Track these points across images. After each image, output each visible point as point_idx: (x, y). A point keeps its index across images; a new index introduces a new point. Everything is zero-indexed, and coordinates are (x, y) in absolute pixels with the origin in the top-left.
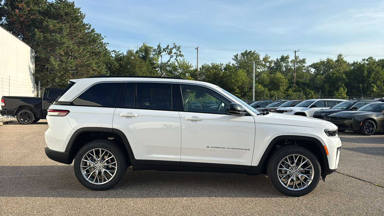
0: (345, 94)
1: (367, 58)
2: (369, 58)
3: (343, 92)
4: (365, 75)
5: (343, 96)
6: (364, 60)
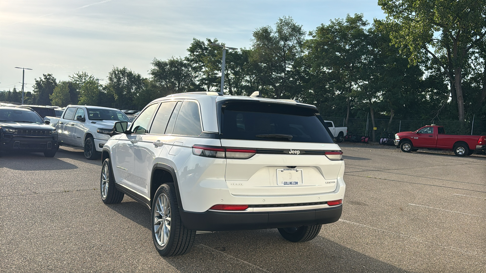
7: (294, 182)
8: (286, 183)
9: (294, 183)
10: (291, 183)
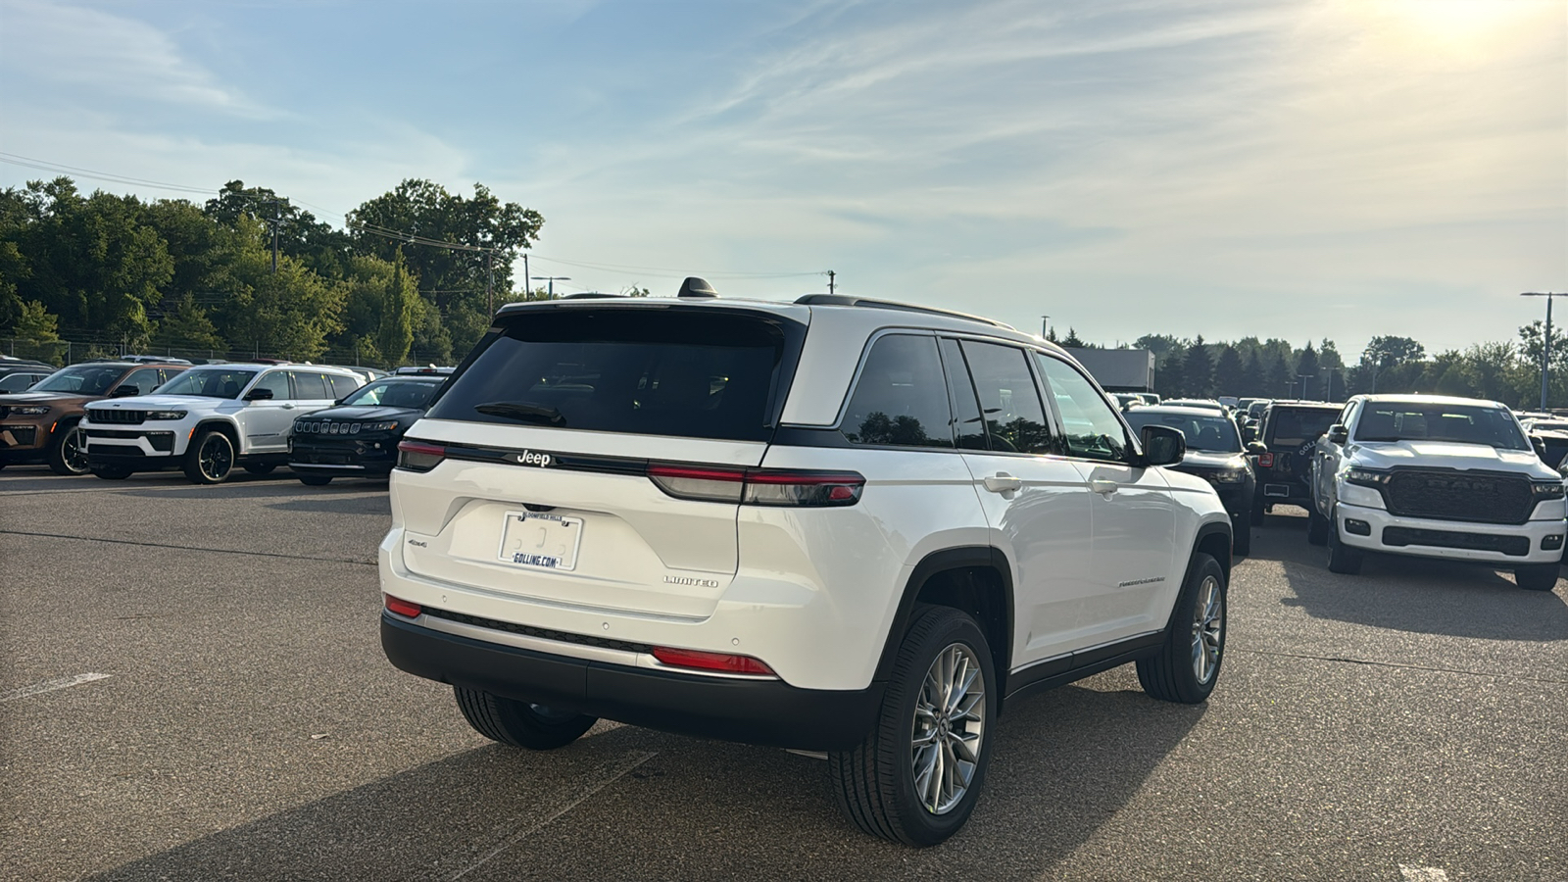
0: (53, 331)
1: (47, 180)
2: (58, 182)
3: (47, 323)
4: (101, 255)
5: (47, 338)
6: (35, 187)
7: (545, 558)
8: (520, 558)
9: (545, 561)
10: (535, 560)
